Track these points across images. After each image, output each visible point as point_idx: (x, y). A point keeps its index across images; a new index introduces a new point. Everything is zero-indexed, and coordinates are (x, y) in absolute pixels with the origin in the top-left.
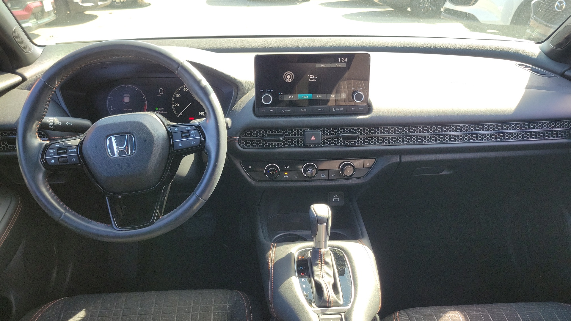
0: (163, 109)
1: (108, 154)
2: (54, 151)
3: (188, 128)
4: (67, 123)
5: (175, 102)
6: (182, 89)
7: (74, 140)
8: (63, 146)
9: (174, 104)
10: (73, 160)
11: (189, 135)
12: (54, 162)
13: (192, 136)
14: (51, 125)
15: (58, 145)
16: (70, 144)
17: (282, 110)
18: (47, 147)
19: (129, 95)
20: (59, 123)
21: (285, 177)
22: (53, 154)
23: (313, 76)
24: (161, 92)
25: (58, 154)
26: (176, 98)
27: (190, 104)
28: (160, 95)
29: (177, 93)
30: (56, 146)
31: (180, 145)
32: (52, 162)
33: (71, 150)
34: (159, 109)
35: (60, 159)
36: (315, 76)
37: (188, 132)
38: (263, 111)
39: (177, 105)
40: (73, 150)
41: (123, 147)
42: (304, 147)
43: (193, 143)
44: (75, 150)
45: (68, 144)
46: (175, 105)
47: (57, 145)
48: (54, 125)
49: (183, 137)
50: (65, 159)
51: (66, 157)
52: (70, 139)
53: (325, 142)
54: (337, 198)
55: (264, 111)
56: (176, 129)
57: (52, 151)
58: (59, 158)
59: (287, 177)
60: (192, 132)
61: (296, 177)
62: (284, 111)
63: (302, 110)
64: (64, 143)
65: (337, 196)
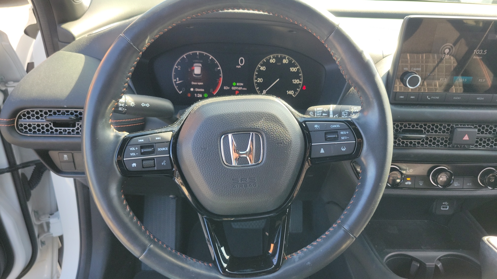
0: (242, 84)
1: (222, 162)
2: (137, 149)
3: (335, 126)
4: (143, 104)
5: (258, 76)
6: (268, 61)
7: (164, 132)
8: (150, 142)
9: (256, 79)
10: (163, 164)
11: (337, 137)
12: (135, 166)
13: (343, 138)
14: (121, 107)
15: (143, 140)
16: (158, 138)
17: (428, 97)
18: (126, 141)
19: (200, 65)
20: (133, 104)
21: (406, 183)
22: (134, 154)
23: (480, 52)
24: (242, 63)
25: (143, 154)
26: (259, 71)
27: (278, 80)
28: (240, 67)
29: (262, 65)
30: (139, 141)
31: (322, 151)
32: (133, 166)
33: (161, 149)
34: (238, 84)
35: (144, 162)
36: (483, 52)
37: (335, 132)
38: (401, 97)
39: (260, 80)
40: (164, 149)
41: (245, 152)
42: (449, 149)
43: (344, 149)
44: (167, 149)
45: (157, 138)
46: (258, 80)
47: (141, 141)
48: (125, 107)
49: (326, 140)
50: (152, 161)
51: (153, 159)
52: (158, 132)
53: (479, 142)
54: (446, 205)
55: (403, 97)
56: (316, 126)
57: (134, 149)
58: (143, 160)
59: (410, 183)
60: (342, 133)
61: (421, 184)
62: (429, 99)
63: (454, 98)
64: (150, 137)
65: (446, 203)
